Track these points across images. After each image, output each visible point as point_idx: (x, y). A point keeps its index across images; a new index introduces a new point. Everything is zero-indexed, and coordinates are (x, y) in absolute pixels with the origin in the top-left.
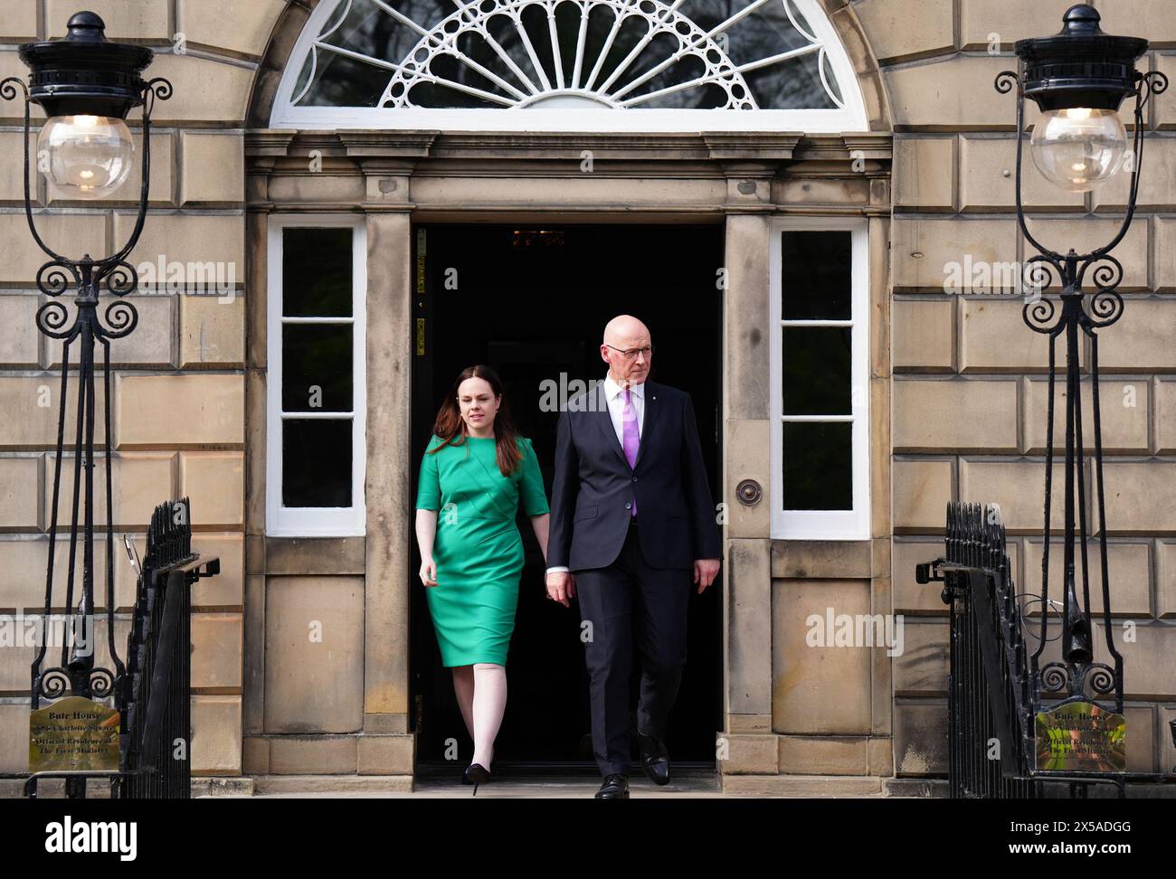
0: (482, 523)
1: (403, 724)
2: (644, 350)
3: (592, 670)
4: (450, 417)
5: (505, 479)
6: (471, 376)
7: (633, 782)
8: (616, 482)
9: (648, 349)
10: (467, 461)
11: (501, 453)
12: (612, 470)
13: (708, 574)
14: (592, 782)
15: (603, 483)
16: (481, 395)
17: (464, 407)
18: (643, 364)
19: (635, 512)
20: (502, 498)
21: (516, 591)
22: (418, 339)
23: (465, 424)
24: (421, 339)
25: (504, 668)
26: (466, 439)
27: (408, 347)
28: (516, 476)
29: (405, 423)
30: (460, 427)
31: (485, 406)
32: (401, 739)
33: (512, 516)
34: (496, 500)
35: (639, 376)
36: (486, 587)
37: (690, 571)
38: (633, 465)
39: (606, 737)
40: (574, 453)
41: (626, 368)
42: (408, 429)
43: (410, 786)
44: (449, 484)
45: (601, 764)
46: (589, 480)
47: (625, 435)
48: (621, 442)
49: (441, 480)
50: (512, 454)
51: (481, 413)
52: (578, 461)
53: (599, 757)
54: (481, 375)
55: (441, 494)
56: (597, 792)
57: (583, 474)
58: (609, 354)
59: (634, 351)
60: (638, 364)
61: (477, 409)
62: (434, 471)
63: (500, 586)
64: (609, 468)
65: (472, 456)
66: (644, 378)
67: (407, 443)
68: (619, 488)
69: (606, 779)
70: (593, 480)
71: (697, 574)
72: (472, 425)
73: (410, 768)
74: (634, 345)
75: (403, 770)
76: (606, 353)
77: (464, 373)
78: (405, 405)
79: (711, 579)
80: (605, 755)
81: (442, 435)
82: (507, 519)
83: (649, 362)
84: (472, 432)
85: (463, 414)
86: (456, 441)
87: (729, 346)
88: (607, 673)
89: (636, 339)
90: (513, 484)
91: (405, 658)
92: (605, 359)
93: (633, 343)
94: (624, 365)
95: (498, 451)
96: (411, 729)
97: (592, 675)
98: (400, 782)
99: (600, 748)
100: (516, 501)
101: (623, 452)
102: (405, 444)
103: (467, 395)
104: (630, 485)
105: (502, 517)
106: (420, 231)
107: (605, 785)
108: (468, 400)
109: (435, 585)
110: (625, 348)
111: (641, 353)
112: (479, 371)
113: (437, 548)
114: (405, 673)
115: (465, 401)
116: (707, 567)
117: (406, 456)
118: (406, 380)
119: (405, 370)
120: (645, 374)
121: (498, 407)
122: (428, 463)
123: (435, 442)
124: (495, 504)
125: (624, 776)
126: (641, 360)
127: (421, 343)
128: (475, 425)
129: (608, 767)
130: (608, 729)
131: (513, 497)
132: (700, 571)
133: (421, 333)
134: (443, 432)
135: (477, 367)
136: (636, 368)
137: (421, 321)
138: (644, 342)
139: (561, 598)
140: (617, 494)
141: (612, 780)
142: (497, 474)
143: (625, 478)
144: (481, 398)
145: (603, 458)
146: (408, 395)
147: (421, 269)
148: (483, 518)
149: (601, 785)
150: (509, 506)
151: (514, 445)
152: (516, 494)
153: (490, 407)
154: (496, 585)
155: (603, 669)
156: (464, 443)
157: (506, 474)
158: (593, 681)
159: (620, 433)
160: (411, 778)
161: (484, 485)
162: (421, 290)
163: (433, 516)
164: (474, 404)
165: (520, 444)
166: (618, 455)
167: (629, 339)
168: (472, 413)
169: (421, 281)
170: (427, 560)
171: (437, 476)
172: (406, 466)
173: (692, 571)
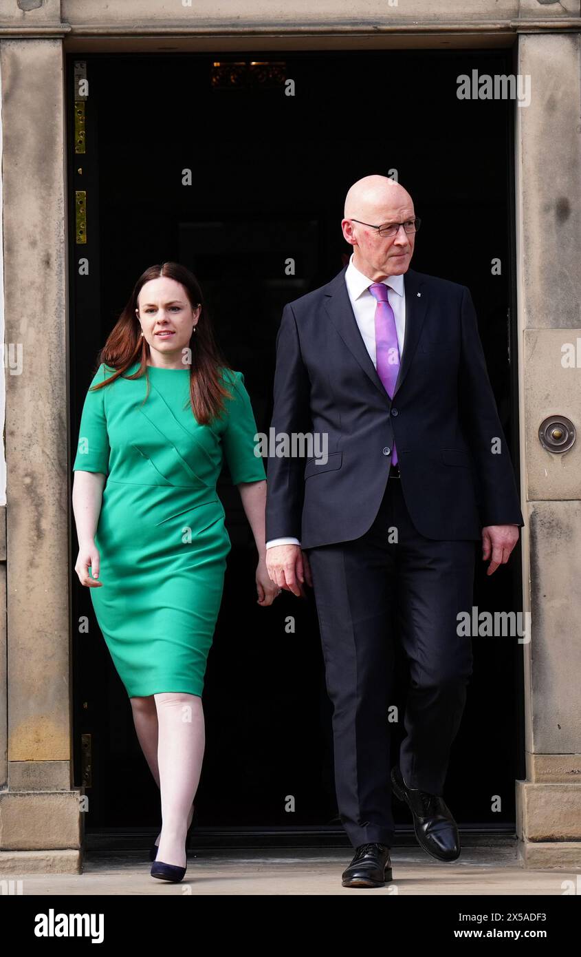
0: (166, 492)
1: (64, 776)
2: (406, 224)
3: (335, 696)
4: (126, 339)
5: (201, 428)
6: (157, 276)
7: (399, 854)
8: (366, 417)
9: (410, 223)
10: (147, 401)
11: (197, 390)
12: (362, 399)
13: (504, 547)
14: (337, 855)
15: (348, 418)
16: (171, 303)
17: (146, 321)
18: (405, 245)
19: (395, 461)
20: (197, 456)
21: (219, 587)
22: (77, 221)
23: (148, 346)
24: (82, 220)
25: (200, 700)
26: (147, 369)
27: (62, 233)
28: (217, 425)
29: (60, 341)
30: (140, 352)
31: (177, 318)
32: (61, 799)
33: (211, 482)
34: (186, 458)
35: (400, 262)
36: (172, 581)
37: (477, 544)
38: (392, 391)
39: (359, 791)
40: (303, 374)
41: (381, 251)
42: (64, 351)
43: (75, 865)
44: (121, 434)
45: (350, 829)
46: (327, 414)
47: (378, 349)
48: (374, 359)
49: (110, 429)
50: (213, 392)
51: (171, 328)
52: (310, 387)
53: (347, 819)
54: (171, 275)
55: (110, 449)
56: (344, 869)
57: (317, 405)
58: (355, 233)
59: (392, 227)
60: (398, 245)
61: (165, 323)
62: (99, 417)
63: (194, 580)
64: (357, 396)
65: (154, 393)
66: (406, 266)
67: (64, 371)
68: (371, 425)
69: (359, 850)
70: (333, 415)
71: (486, 546)
72: (158, 346)
73: (75, 839)
74: (393, 217)
75: (64, 841)
76: (349, 231)
77: (146, 273)
78: (59, 317)
79: (507, 553)
80: (356, 819)
81: (113, 363)
82: (204, 486)
83: (413, 241)
84: (157, 359)
85: (146, 333)
86: (134, 371)
87: (525, 223)
88: (357, 702)
89: (395, 208)
90: (213, 436)
91: (66, 681)
92: (348, 239)
93: (390, 214)
94: (378, 247)
95: (192, 388)
96: (77, 782)
97: (336, 703)
98: (61, 860)
99: (349, 808)
100: (217, 461)
101: (377, 373)
102: (61, 372)
103: (152, 303)
104: (388, 420)
105: (196, 484)
106: (77, 65)
107: (357, 859)
108: (152, 309)
109: (96, 586)
110: (379, 222)
111: (401, 229)
112: (168, 269)
113: (100, 532)
114: (66, 703)
115: (147, 311)
116: (500, 535)
117: (63, 390)
118: (60, 280)
119: (60, 265)
120: (408, 258)
121: (196, 323)
122: (91, 403)
123: (102, 374)
124: (186, 466)
125: (383, 845)
126: (402, 238)
127: (82, 225)
128: (163, 346)
129: (361, 835)
130: (361, 780)
131: (213, 456)
132: (491, 541)
133: (82, 212)
134: (112, 359)
135: (165, 265)
136: (395, 250)
137: (81, 194)
138: (406, 212)
139: (289, 581)
140: (369, 434)
141: (367, 853)
142: (191, 422)
143: (382, 411)
144: (171, 307)
145: (348, 382)
146: (64, 302)
147: (80, 120)
148: (170, 485)
149: (351, 859)
150: (206, 468)
151: (217, 377)
152: (218, 451)
153: (184, 320)
154: (188, 578)
155: (352, 696)
156: (145, 374)
157: (203, 421)
158: (336, 712)
159: (371, 346)
160: (77, 853)
161: (170, 438)
162: (80, 150)
163: (96, 481)
164: (160, 315)
165: (225, 378)
166: (369, 377)
167: (384, 209)
168: (158, 328)
169: (80, 137)
170: (87, 547)
171: (103, 421)
172: (63, 404)
173: (480, 543)
